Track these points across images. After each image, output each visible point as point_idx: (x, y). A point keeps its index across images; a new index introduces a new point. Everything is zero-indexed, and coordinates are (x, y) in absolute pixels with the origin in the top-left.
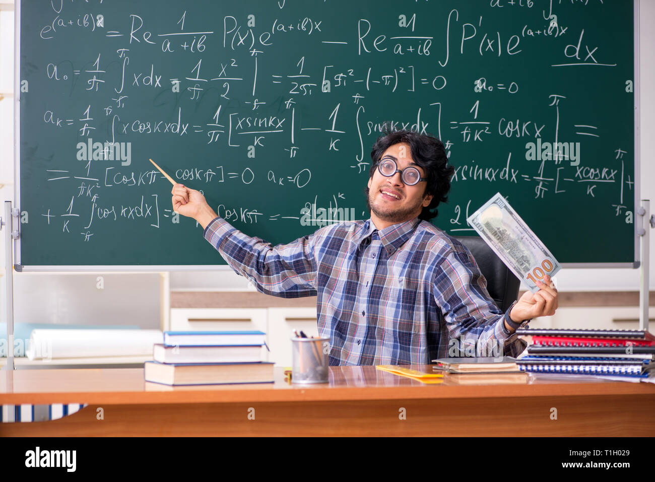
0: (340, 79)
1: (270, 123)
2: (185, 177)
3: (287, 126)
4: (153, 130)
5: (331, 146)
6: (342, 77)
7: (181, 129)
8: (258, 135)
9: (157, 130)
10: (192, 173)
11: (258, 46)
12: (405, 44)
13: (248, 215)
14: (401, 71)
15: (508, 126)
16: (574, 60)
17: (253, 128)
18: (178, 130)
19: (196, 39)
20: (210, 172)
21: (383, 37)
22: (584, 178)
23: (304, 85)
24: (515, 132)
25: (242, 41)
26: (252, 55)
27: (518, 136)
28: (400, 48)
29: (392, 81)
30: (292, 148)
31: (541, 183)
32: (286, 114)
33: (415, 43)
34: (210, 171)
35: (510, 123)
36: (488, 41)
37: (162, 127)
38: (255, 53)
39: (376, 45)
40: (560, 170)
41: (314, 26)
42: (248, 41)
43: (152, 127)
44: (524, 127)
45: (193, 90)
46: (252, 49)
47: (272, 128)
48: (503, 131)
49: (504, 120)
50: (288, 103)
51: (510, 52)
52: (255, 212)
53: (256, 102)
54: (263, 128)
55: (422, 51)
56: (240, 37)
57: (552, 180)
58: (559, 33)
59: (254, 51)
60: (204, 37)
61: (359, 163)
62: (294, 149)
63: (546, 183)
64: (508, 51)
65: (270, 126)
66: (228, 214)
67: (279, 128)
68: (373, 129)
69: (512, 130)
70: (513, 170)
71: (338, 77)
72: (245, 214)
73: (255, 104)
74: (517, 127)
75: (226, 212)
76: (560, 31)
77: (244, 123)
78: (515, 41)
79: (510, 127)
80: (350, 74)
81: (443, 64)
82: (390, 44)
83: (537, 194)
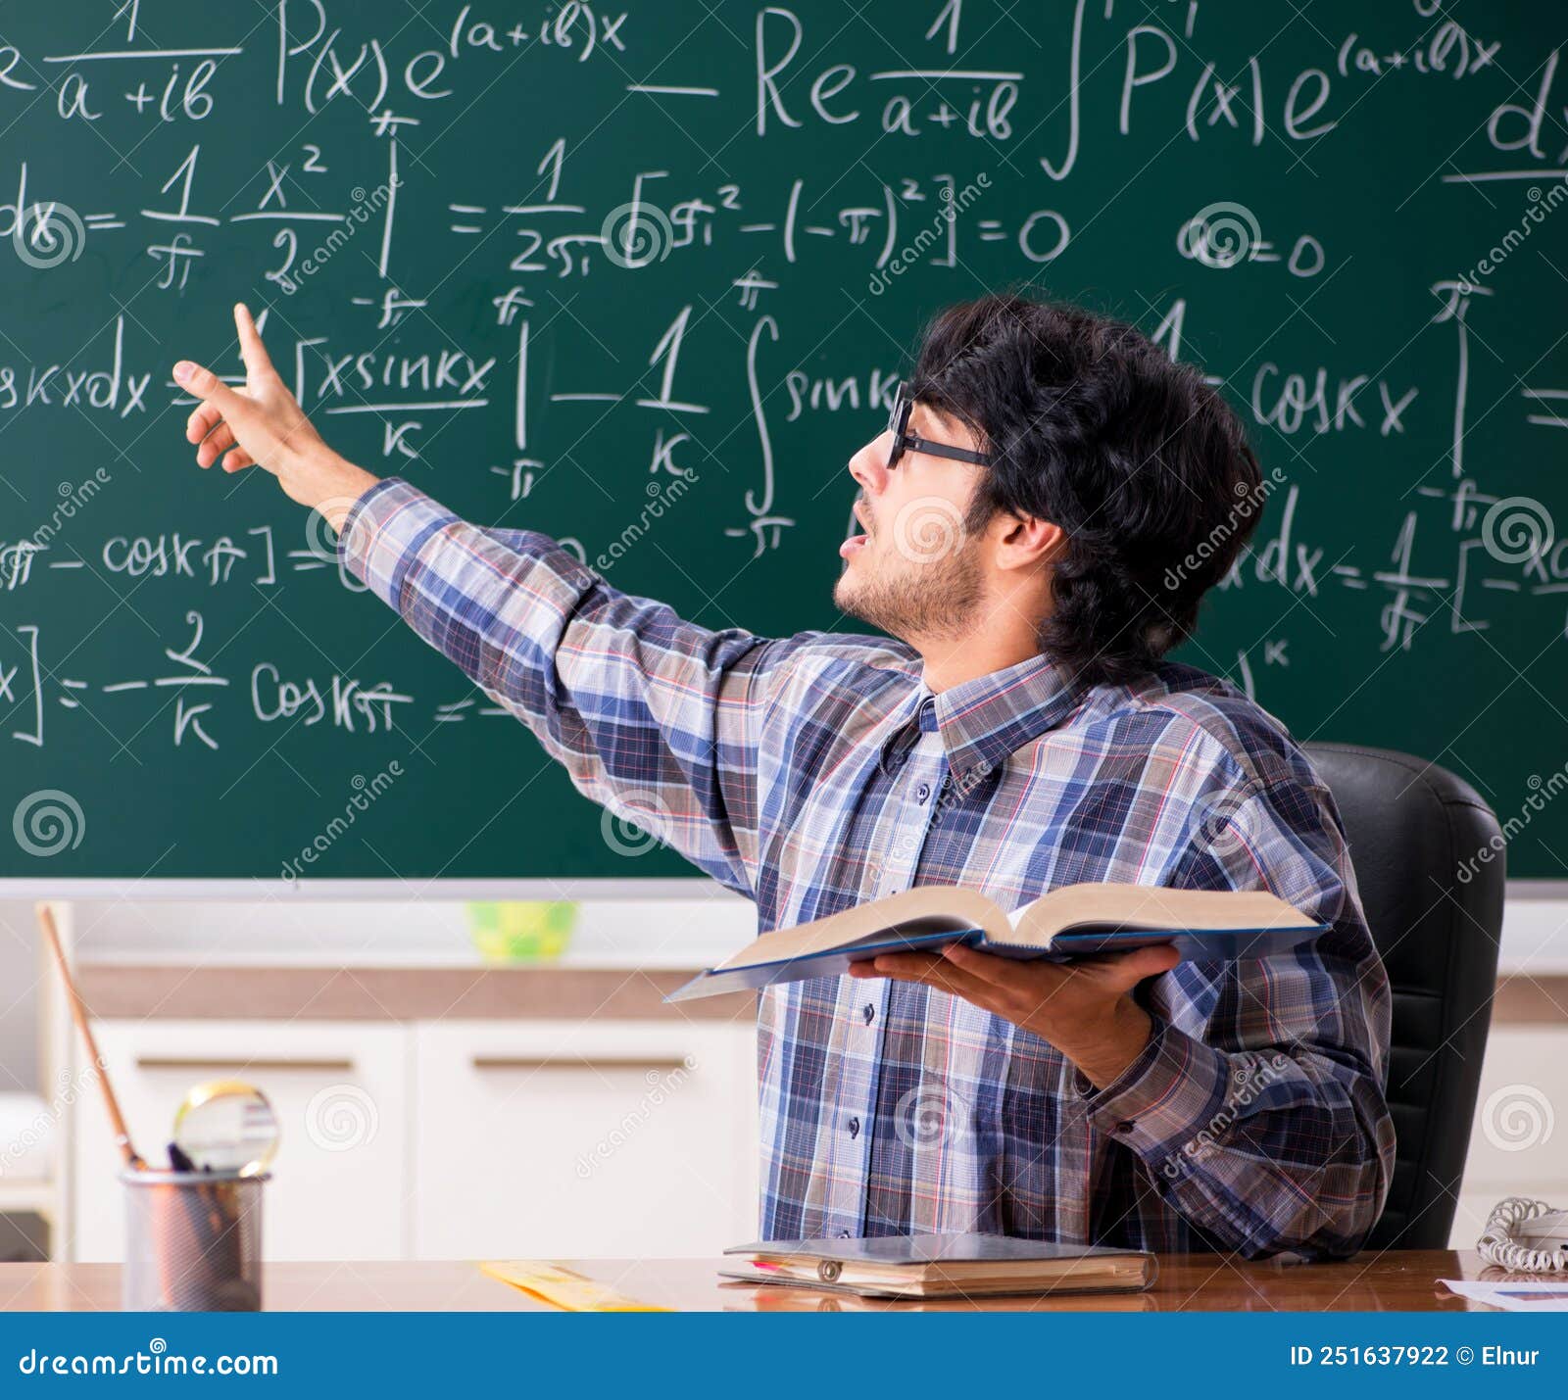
0: (689, 222)
1: (442, 375)
2: (137, 565)
3: (500, 385)
4: (22, 398)
5: (657, 460)
6: (698, 215)
7: (124, 396)
8: (398, 419)
9: (38, 397)
10: (161, 550)
11: (399, 99)
12: (924, 98)
13: (361, 701)
14: (909, 195)
15: (1288, 393)
16: (1524, 160)
17: (379, 393)
18: (112, 398)
19: (179, 72)
20: (226, 546)
21: (843, 74)
22: (1553, 580)
23: (563, 241)
24: (1312, 415)
25: (341, 82)
26: (380, 132)
27: (1323, 427)
28: (905, 113)
29: (878, 227)
30: (520, 464)
31: (1402, 598)
32: (497, 342)
33: (961, 95)
34: (223, 545)
35: (1295, 385)
36: (1219, 89)
37: (58, 387)
38: (390, 125)
39: (824, 102)
40: (1471, 551)
41: (601, 30)
42: (365, 82)
43: (21, 386)
44: (1344, 398)
45: (167, 256)
46: (379, 113)
47: (448, 392)
48: (1267, 410)
49: (1274, 370)
50: (506, 305)
51: (1298, 128)
52: (384, 691)
53: (393, 300)
54: (415, 392)
55: (982, 123)
56: (337, 70)
57: (1442, 584)
58: (1469, 66)
59: (387, 118)
60: (208, 67)
61: (755, 518)
62: (525, 470)
63: (1421, 597)
64: (1289, 124)
65: (439, 383)
66: (290, 696)
67: (473, 393)
68: (806, 399)
69: (1300, 407)
70: (1302, 551)
71: (683, 214)
72: (351, 698)
73: (388, 306)
74: (1319, 396)
75: (283, 691)
76: (1474, 55)
77: (349, 375)
78: (1311, 90)
79: (1293, 397)
80: (728, 203)
81: (1058, 168)
82: (868, 98)
83: (1385, 636)
